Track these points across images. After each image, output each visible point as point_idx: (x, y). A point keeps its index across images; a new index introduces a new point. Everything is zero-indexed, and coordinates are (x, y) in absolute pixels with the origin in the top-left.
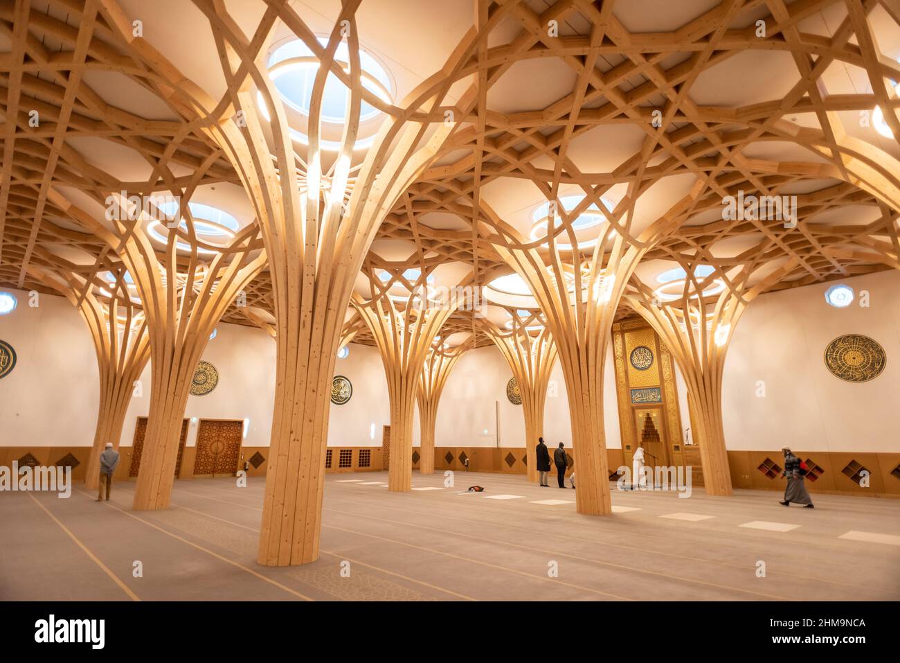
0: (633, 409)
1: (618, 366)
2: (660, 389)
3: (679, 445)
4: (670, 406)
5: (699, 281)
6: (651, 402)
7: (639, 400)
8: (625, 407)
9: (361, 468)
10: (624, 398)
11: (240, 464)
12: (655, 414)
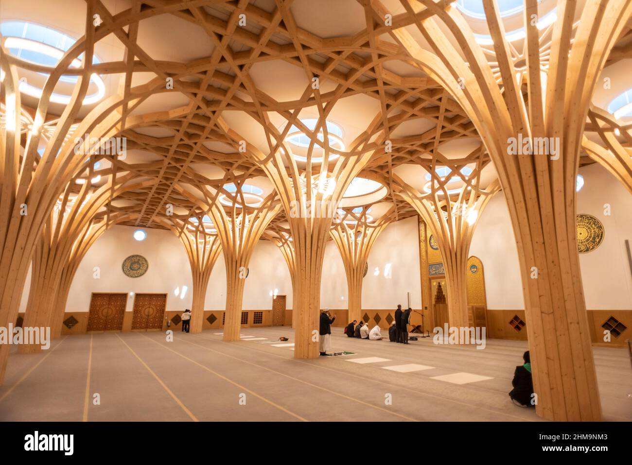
0: (430, 280)
1: (422, 247)
5: (443, 179)
6: (441, 273)
7: (434, 272)
9: (256, 325)
10: (425, 271)
11: (165, 324)
12: (443, 283)
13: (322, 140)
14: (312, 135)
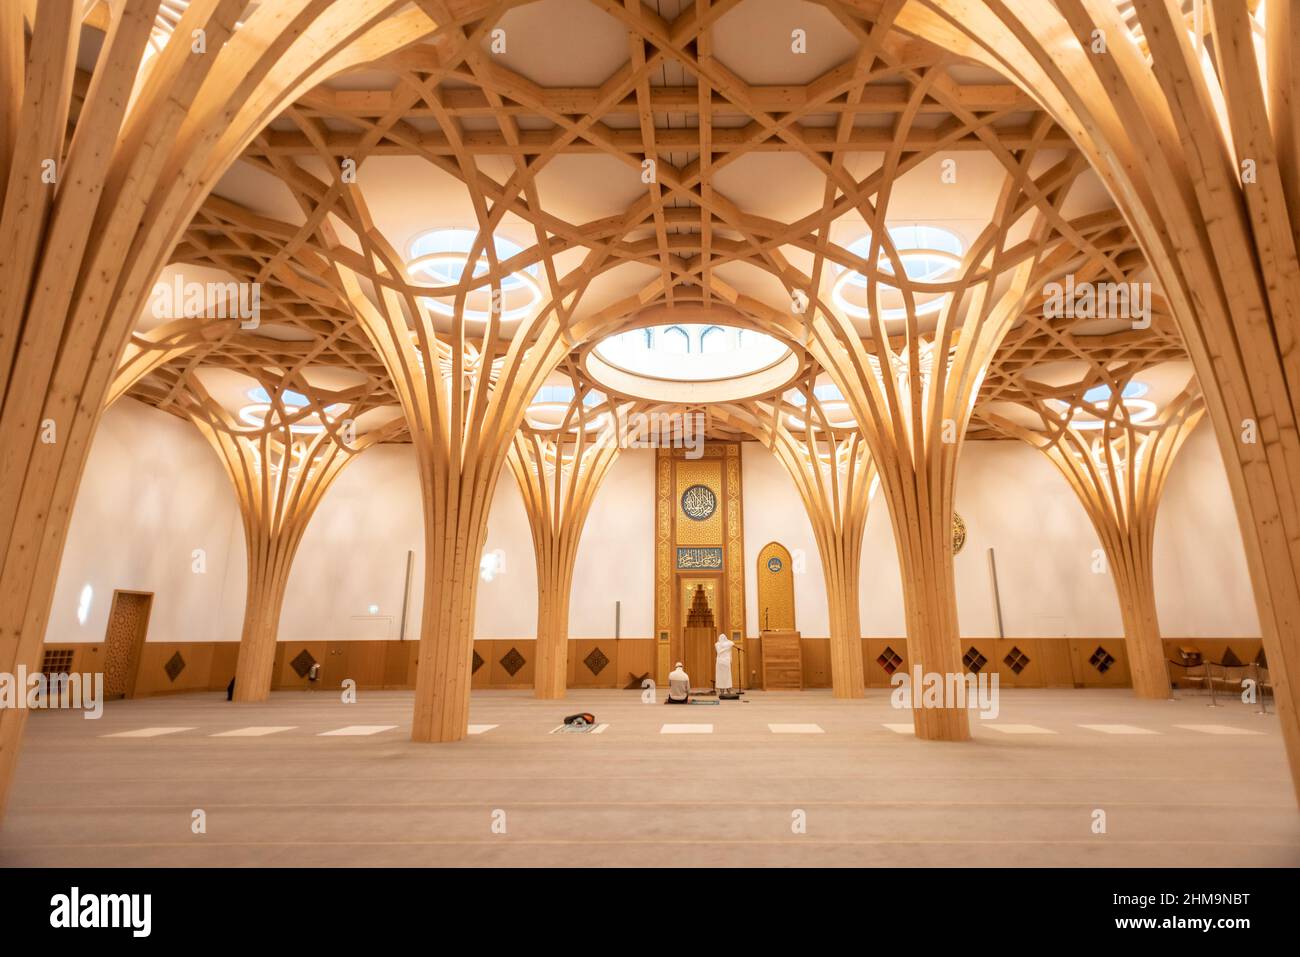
0: (678, 578)
1: (661, 510)
2: (721, 550)
3: (741, 631)
4: (733, 576)
6: (708, 567)
7: (689, 564)
8: (666, 574)
10: (665, 559)
12: (710, 587)
13: (891, 272)
14: (868, 268)
